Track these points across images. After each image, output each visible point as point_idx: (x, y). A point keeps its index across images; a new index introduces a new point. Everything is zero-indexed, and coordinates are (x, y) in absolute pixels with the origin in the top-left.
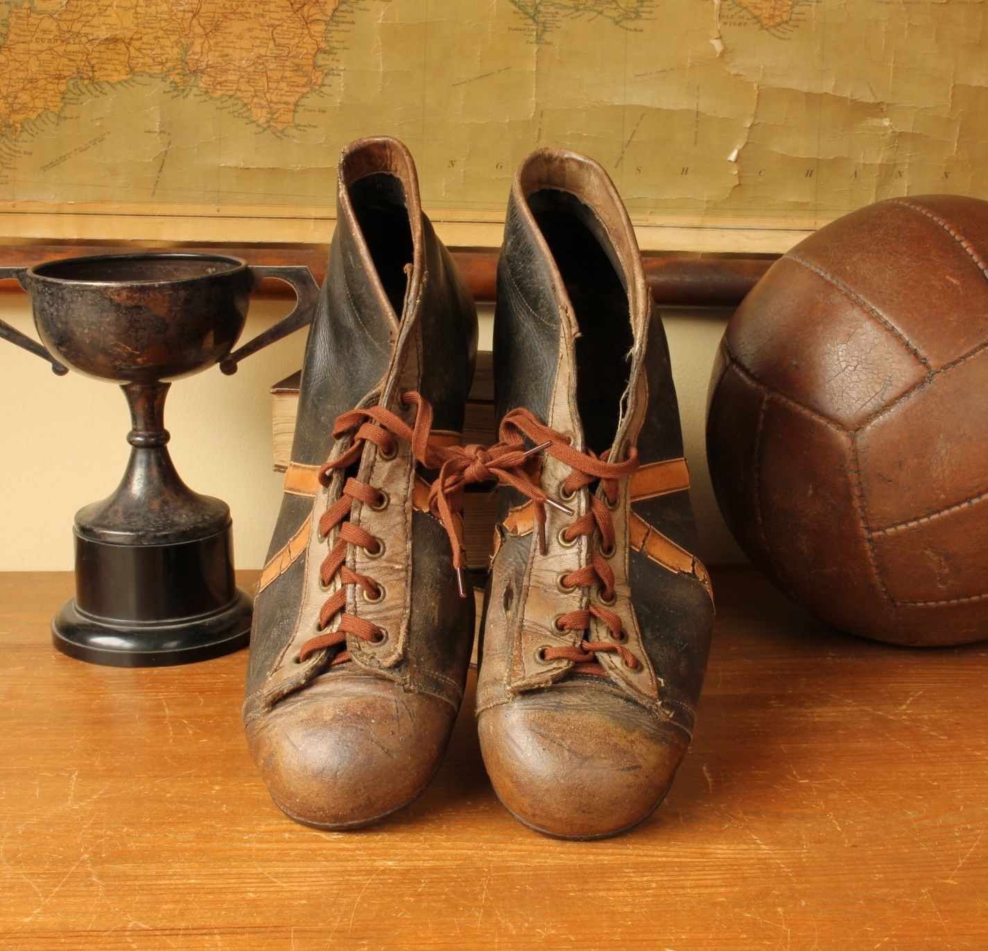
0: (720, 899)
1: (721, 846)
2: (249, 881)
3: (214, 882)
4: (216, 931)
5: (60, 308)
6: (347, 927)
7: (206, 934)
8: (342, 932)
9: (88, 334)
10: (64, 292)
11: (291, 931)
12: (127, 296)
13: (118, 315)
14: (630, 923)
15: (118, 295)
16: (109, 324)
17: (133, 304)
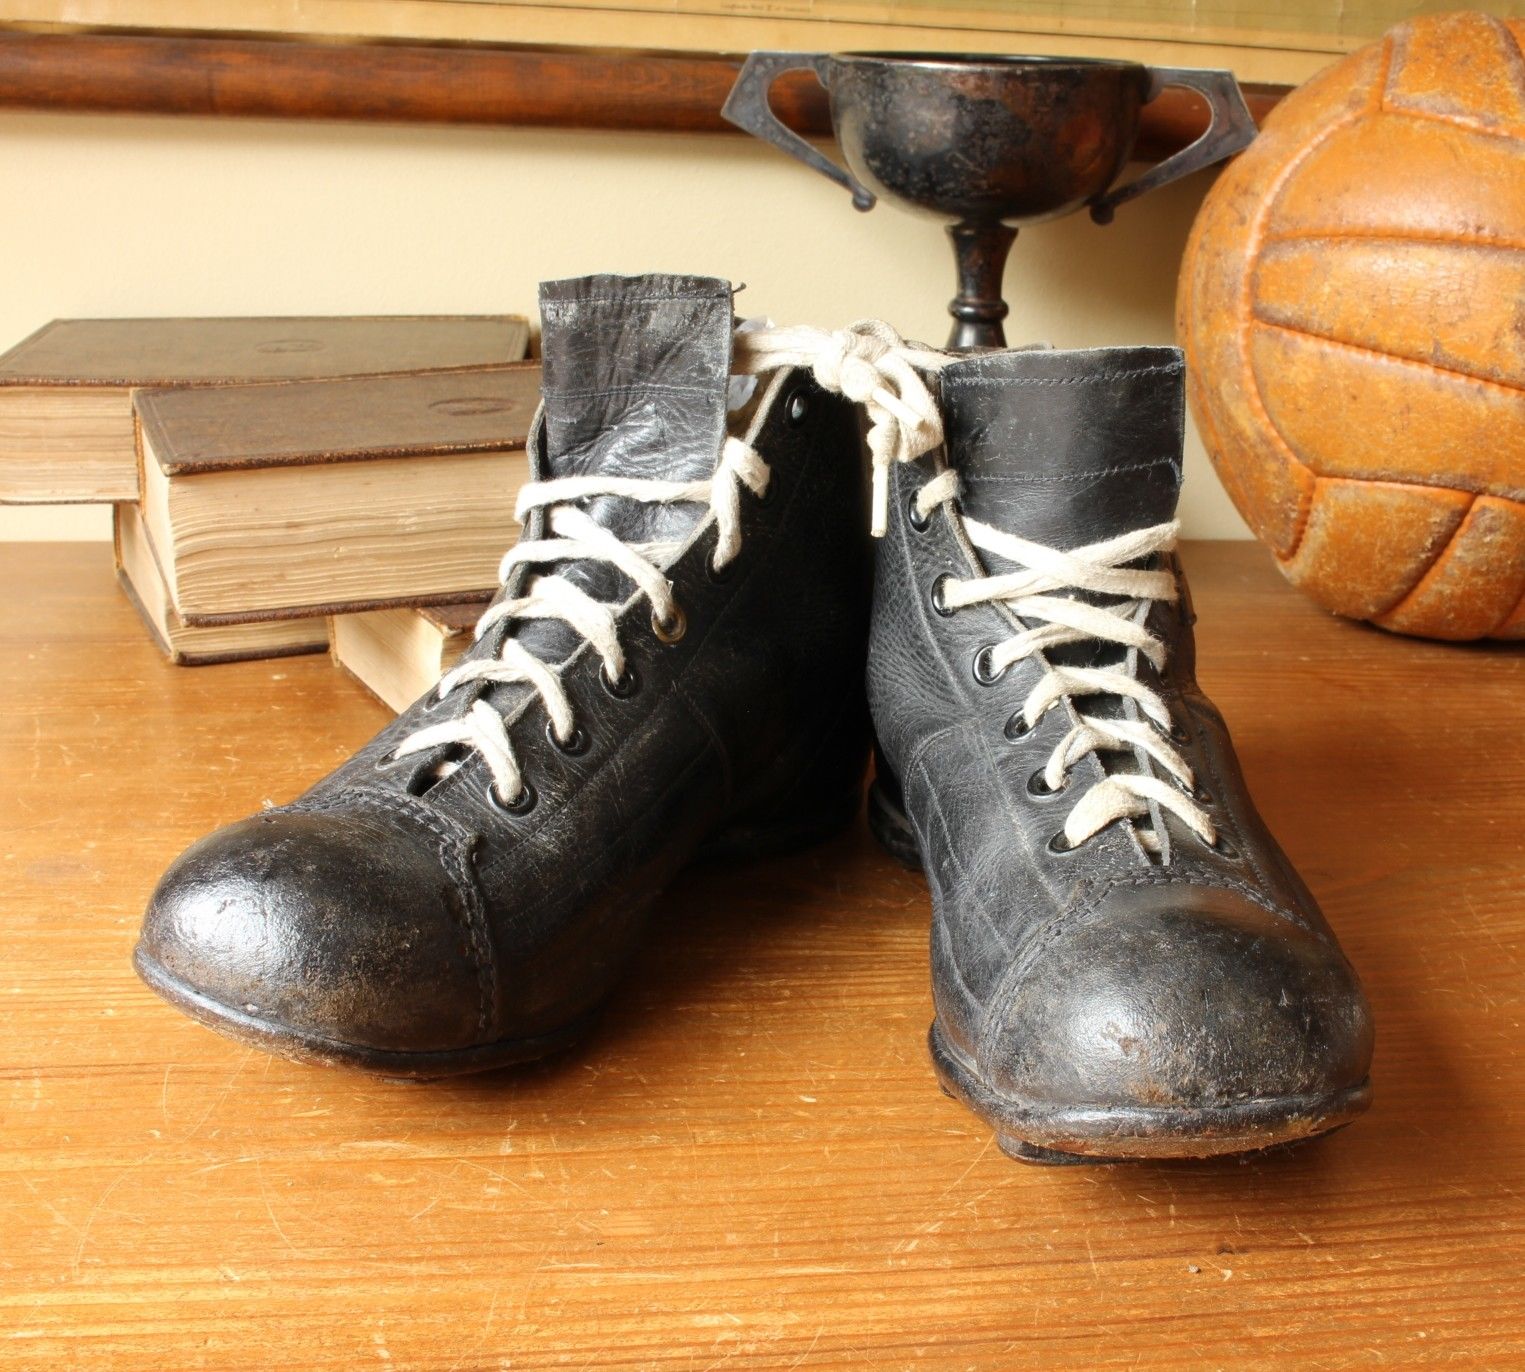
0: (896, 1015)
1: (901, 932)
2: (112, 989)
3: (53, 991)
4: (35, 1073)
5: (877, 100)
6: (263, 1064)
7: (17, 1078)
8: (254, 1072)
9: (914, 139)
10: (885, 76)
11: (163, 1072)
12: (976, 85)
13: (960, 112)
14: (743, 1054)
15: (963, 83)
16: (945, 125)
17: (983, 97)
